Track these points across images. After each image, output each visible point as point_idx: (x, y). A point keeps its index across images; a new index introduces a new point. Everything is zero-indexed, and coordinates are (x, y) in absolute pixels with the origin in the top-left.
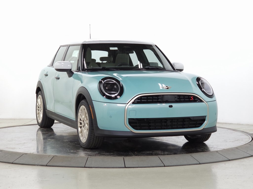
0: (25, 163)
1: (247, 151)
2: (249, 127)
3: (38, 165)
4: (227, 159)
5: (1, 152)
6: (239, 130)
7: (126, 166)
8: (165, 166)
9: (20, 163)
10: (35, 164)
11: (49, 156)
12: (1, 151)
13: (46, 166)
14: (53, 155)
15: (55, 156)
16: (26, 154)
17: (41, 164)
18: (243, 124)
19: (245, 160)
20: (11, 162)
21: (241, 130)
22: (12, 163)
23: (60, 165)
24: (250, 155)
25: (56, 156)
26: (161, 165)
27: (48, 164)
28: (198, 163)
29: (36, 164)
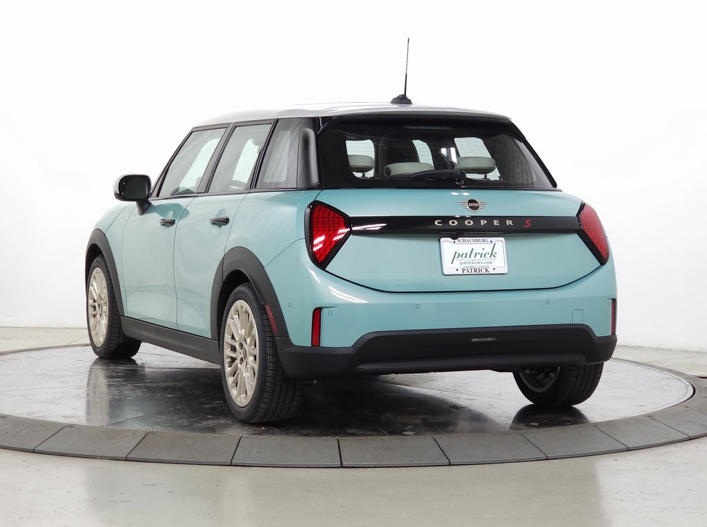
0: (67, 452)
1: (679, 425)
2: (688, 358)
3: (102, 458)
4: (622, 447)
5: (3, 421)
6: (660, 366)
7: (345, 463)
8: (450, 465)
9: (56, 450)
10: (95, 455)
11: (135, 432)
12: (4, 417)
13: (127, 460)
14: (144, 431)
15: (150, 432)
16: (71, 426)
17: (113, 455)
18: (670, 350)
19: (672, 448)
20: (31, 447)
21: (666, 365)
22: (33, 452)
23: (165, 458)
24: (685, 437)
25: (153, 432)
26: (440, 462)
27: (131, 456)
28: (543, 456)
29: (99, 453)
